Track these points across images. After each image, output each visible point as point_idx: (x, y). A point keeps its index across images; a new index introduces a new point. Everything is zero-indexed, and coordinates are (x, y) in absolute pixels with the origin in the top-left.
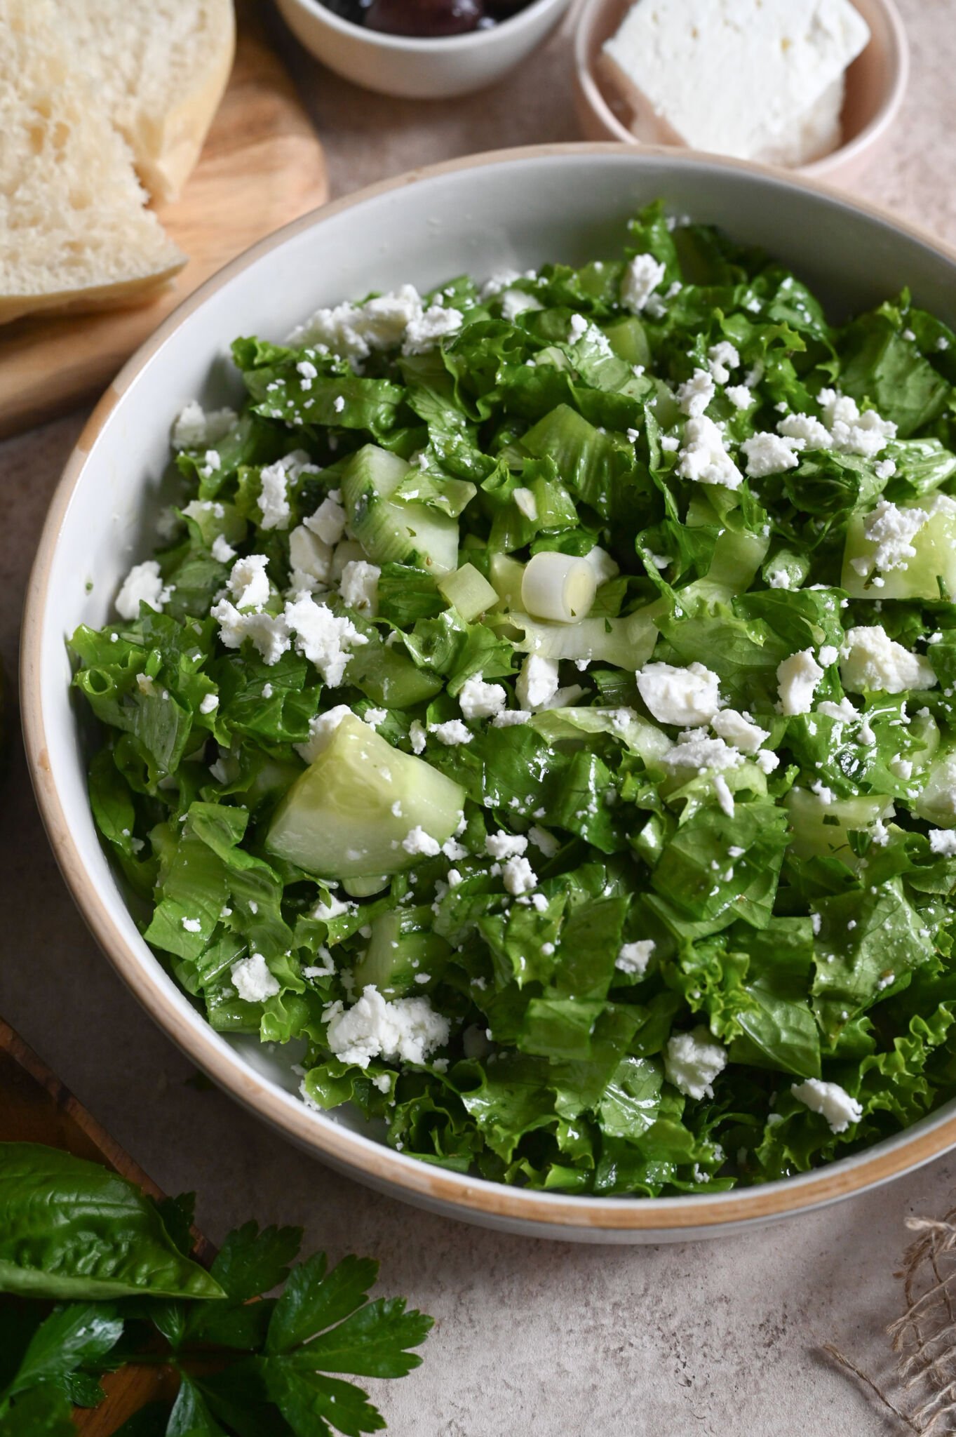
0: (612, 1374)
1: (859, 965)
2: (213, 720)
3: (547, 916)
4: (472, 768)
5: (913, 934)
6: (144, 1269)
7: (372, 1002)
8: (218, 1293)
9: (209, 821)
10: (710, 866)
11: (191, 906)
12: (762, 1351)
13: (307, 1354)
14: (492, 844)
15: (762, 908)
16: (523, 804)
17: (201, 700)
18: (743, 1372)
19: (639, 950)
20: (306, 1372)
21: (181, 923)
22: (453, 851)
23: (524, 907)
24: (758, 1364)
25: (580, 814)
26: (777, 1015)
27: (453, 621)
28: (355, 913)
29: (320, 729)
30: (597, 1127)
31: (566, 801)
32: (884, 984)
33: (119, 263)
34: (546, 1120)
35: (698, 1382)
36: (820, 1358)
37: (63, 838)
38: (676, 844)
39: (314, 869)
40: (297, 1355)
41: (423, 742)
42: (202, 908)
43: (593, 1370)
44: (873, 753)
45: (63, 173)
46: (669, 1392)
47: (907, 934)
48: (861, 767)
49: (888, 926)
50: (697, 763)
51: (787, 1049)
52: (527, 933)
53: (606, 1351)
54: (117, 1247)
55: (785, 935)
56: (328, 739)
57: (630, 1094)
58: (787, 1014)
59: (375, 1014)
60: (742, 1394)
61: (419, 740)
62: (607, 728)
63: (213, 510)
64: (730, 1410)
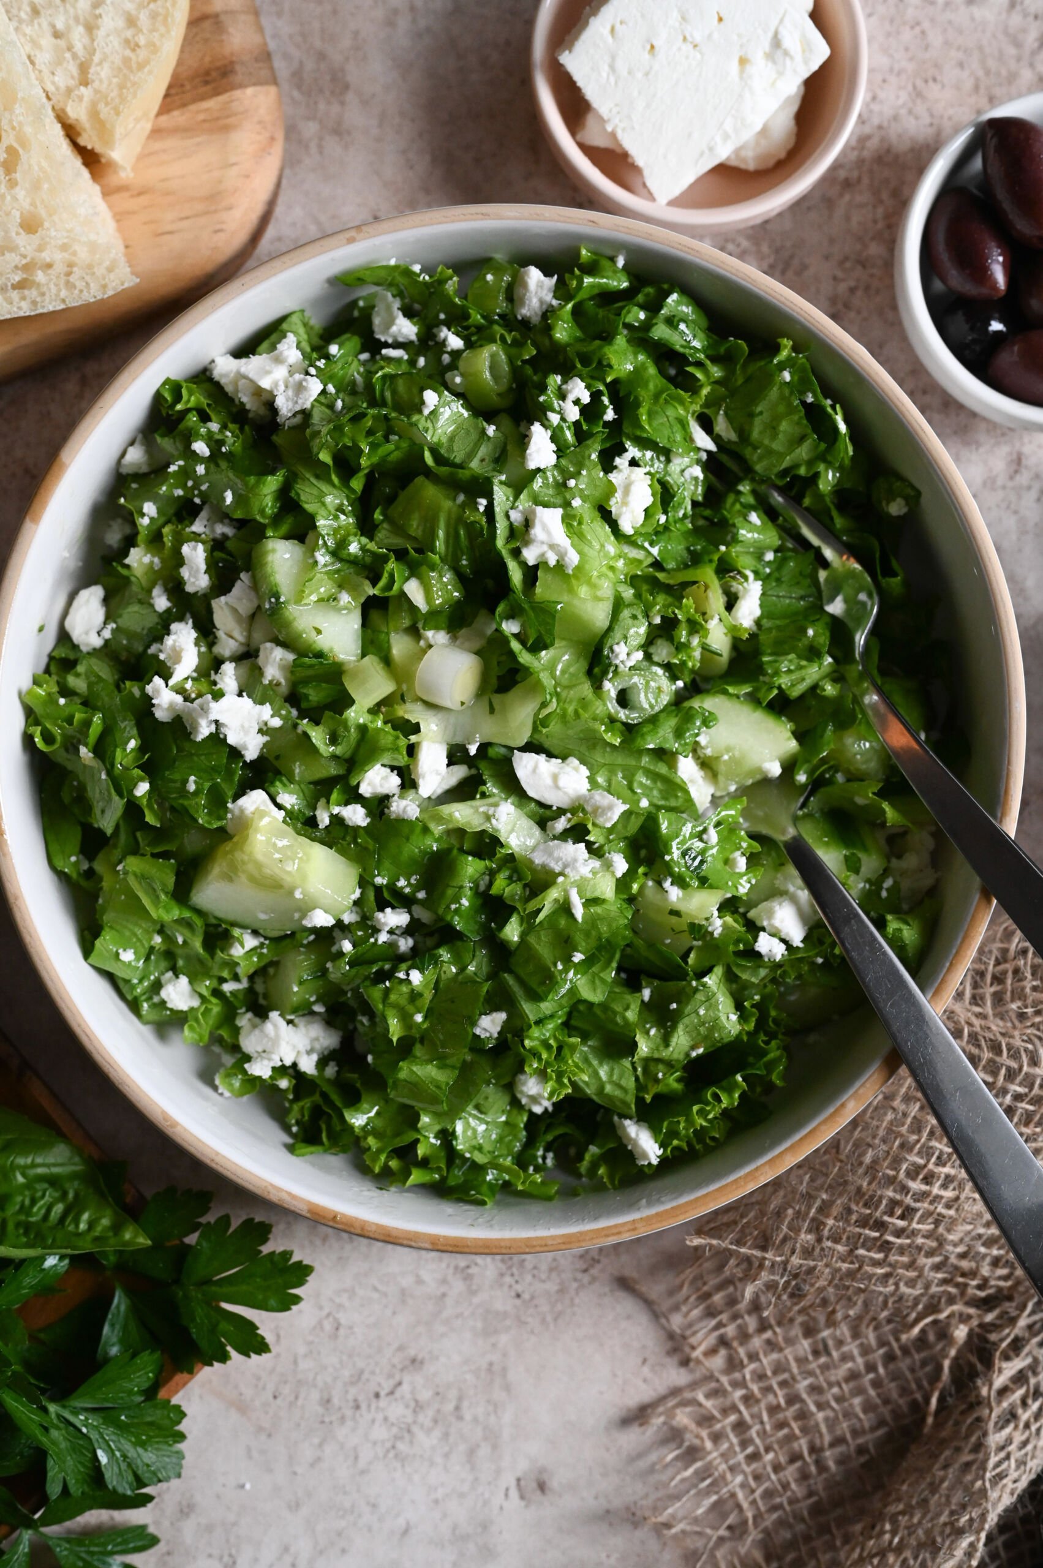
0: (458, 1286)
1: (674, 1041)
2: (145, 802)
3: (420, 989)
4: (366, 849)
5: (723, 1018)
6: (85, 1216)
7: (275, 1026)
8: (144, 1241)
9: (142, 878)
10: (555, 965)
11: (127, 933)
12: (579, 1275)
13: (214, 1288)
14: (378, 921)
15: (603, 981)
16: (409, 884)
17: (135, 785)
18: (562, 1291)
19: (493, 1021)
20: (212, 1304)
21: (117, 954)
22: (348, 918)
23: (401, 981)
24: (575, 1285)
25: (453, 907)
26: (603, 1073)
27: (356, 715)
28: (265, 951)
29: (237, 812)
30: (450, 1143)
31: (443, 894)
32: (694, 1054)
33: (70, 286)
34: (412, 1136)
35: (526, 1296)
36: (624, 1284)
37: (16, 899)
38: (532, 939)
39: (231, 917)
40: (205, 1288)
41: (327, 821)
42: (135, 935)
43: (444, 1281)
44: (714, 851)
45: (15, 199)
46: (502, 1302)
47: (718, 1018)
48: (702, 862)
49: (702, 1012)
50: (557, 869)
51: (609, 1097)
52: (403, 1001)
53: (456, 1268)
54: (65, 1194)
55: (615, 1013)
56: (244, 824)
57: (481, 1112)
58: (612, 1070)
59: (277, 1036)
60: (559, 1307)
61: (324, 819)
62: (487, 826)
63: (152, 562)
64: (549, 1318)
